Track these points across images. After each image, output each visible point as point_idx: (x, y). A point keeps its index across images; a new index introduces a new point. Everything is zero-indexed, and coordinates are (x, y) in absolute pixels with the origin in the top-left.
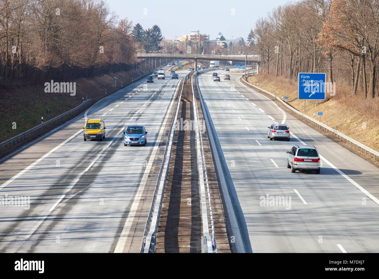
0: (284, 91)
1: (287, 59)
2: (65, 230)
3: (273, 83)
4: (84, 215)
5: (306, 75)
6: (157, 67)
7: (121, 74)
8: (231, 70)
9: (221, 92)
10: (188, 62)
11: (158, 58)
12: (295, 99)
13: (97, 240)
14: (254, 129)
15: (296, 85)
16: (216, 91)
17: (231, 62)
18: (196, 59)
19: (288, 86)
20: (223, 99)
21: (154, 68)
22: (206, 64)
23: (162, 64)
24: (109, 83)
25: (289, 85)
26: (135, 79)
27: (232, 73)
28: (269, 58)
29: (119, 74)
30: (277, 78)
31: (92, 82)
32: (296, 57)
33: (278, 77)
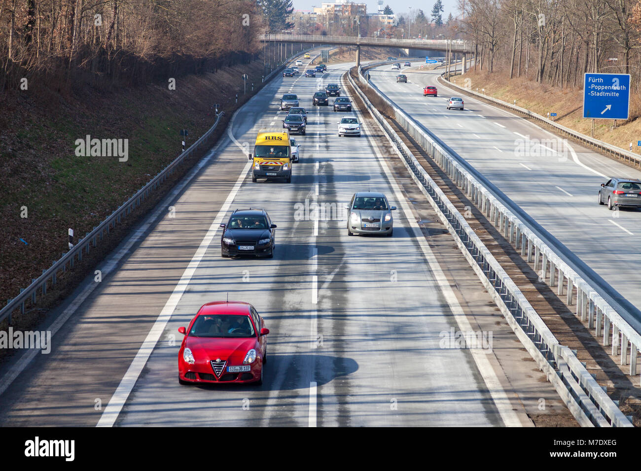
0: (534, 103)
1: (531, 48)
2: (366, 335)
3: (508, 89)
4: (371, 310)
5: (596, 76)
6: (288, 58)
7: (239, 69)
8: (412, 64)
9: (429, 103)
10: (337, 50)
11: (289, 42)
12: (564, 116)
13: (432, 353)
14: (537, 167)
15: (555, 93)
16: (417, 101)
17: (407, 51)
18: (358, 46)
19: (539, 94)
20: (442, 116)
21: (284, 60)
22: (366, 55)
23: (295, 53)
24: (229, 84)
25: (542, 93)
26: (267, 78)
27: (416, 70)
28: (493, 46)
29: (237, 69)
30: (512, 80)
31: (205, 82)
32: (552, 45)
33: (514, 79)
